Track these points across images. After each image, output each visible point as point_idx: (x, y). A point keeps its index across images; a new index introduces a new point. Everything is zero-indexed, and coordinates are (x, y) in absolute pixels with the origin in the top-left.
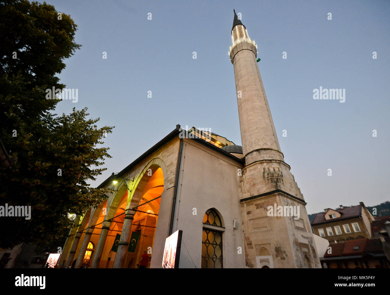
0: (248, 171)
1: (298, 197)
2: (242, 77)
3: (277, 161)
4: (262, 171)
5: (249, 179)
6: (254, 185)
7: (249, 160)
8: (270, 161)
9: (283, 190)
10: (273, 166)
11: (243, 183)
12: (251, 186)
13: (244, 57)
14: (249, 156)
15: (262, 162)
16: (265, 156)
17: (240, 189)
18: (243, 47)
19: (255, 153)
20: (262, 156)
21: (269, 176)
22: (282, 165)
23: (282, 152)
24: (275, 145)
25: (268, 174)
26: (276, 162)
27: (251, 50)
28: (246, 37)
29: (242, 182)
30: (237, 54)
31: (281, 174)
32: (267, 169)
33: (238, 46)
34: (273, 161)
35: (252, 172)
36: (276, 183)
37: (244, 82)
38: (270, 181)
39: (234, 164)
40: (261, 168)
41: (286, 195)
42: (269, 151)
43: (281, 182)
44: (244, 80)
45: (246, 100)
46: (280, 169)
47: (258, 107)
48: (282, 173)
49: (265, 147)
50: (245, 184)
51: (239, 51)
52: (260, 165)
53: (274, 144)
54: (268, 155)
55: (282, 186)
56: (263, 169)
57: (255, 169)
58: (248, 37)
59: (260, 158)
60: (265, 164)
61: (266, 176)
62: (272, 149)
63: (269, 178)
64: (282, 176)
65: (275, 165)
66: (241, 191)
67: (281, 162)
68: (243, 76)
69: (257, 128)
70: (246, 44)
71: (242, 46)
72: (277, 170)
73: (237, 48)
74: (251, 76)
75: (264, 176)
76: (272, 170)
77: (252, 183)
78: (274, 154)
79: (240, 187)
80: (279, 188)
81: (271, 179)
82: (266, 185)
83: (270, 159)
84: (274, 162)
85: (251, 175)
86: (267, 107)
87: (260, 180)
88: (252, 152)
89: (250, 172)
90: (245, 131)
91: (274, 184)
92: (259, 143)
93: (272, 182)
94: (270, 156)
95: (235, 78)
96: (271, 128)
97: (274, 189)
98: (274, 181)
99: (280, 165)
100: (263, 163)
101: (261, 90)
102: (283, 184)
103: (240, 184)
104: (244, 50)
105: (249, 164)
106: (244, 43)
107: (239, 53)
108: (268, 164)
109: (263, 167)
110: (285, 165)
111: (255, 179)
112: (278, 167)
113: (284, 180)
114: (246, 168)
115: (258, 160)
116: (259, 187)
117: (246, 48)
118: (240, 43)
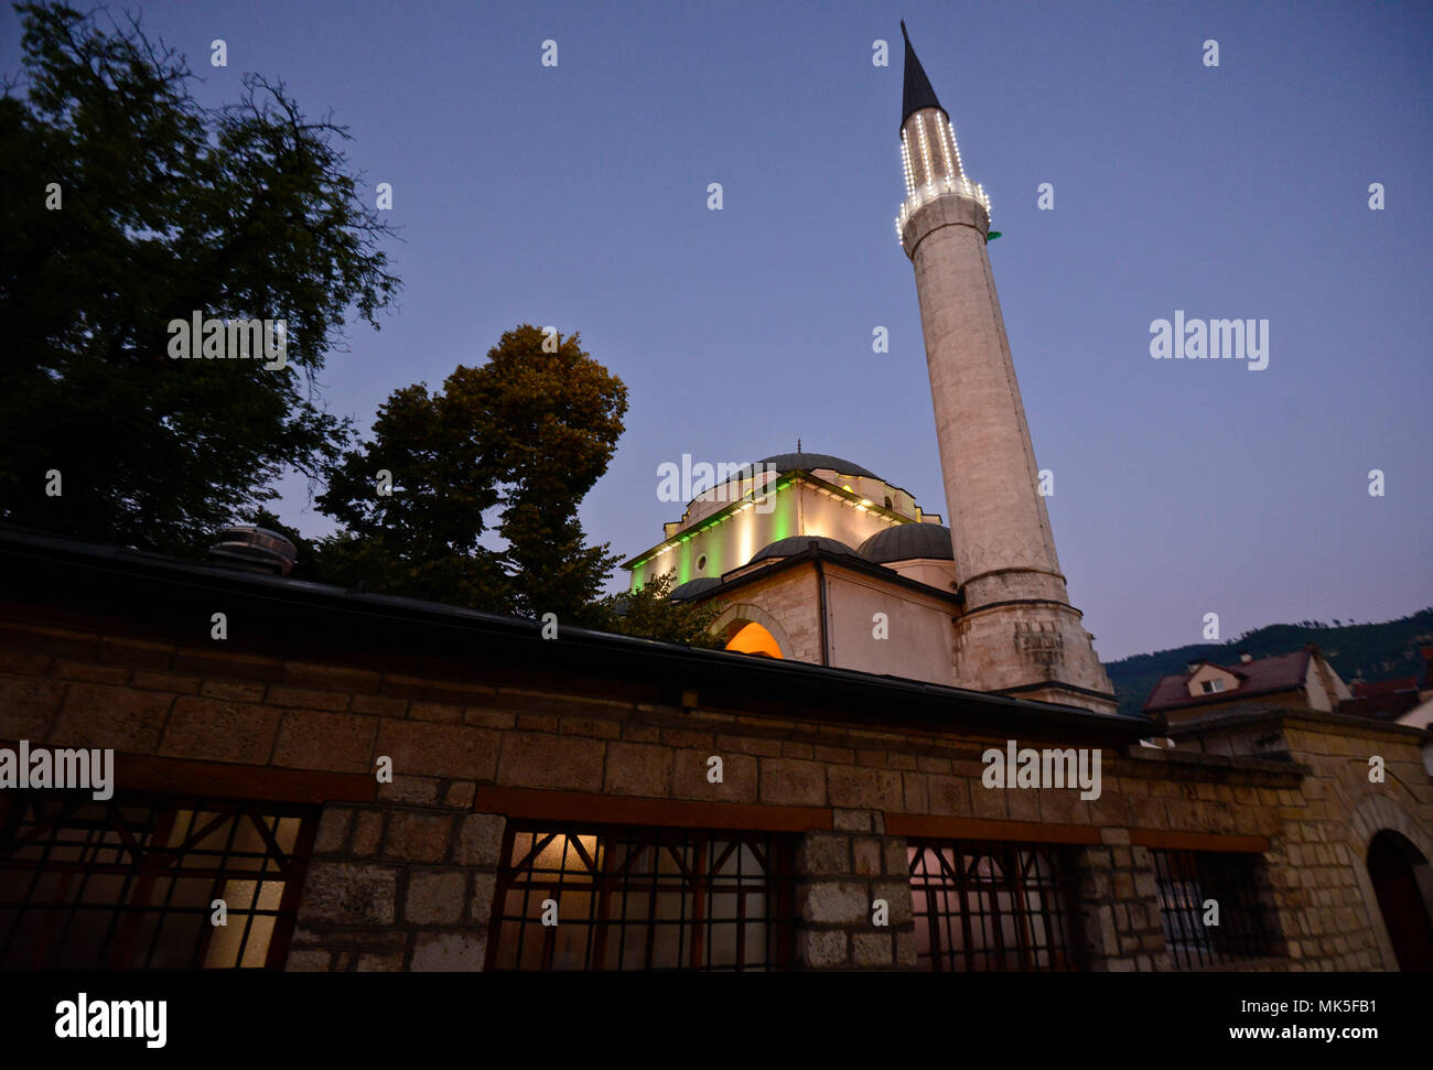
0: (974, 627)
1: (1098, 690)
2: (947, 333)
3: (1050, 605)
4: (1012, 630)
5: (977, 647)
6: (992, 663)
7: (977, 596)
8: (1033, 604)
9: (1062, 680)
10: (1040, 618)
11: (963, 655)
12: (983, 666)
13: (950, 249)
14: (977, 586)
15: (1011, 605)
16: (1019, 589)
17: (955, 669)
18: (946, 215)
19: (992, 580)
20: (1011, 589)
21: (1030, 646)
22: (1061, 613)
23: (1063, 573)
24: (1045, 559)
25: (1027, 642)
26: (1047, 608)
27: (972, 224)
28: (957, 173)
29: (960, 654)
30: (926, 240)
31: (1058, 639)
32: (1024, 627)
33: (928, 212)
34: (1038, 605)
35: (986, 632)
36: (1048, 665)
37: (955, 352)
38: (1032, 659)
39: (939, 607)
40: (1009, 623)
41: (1070, 692)
42: (1028, 577)
43: (1057, 660)
44: (953, 344)
45: (962, 414)
46: (1058, 626)
47: (997, 440)
48: (1060, 636)
49: (1019, 564)
50: (967, 660)
51: (934, 230)
52: (1006, 615)
53: (1043, 554)
54: (1026, 588)
55: (1060, 670)
56: (1013, 626)
57: (993, 624)
58: (963, 175)
59: (1005, 595)
60: (1019, 613)
61: (1023, 646)
62: (1035, 571)
63: (1031, 650)
64: (1061, 644)
65: (1044, 617)
66: (958, 673)
67: (1059, 606)
68: (949, 328)
69: (997, 508)
70: (955, 205)
71: (943, 211)
72: (1048, 627)
73: (926, 218)
74: (976, 331)
75: (1017, 646)
76: (1036, 627)
77: (986, 659)
78: (1042, 584)
79: (956, 664)
80: (1054, 678)
81: (1035, 654)
82: (1021, 665)
83: (1032, 597)
84: (1042, 608)
85: (984, 638)
86: (1022, 436)
87: (1005, 653)
88: (984, 576)
89: (980, 631)
90: (961, 512)
91: (1042, 667)
92: (1004, 553)
93: (1036, 661)
94: (1032, 588)
95: (924, 325)
96: (1033, 505)
97: (1041, 679)
98: (1044, 660)
99: (1056, 615)
100: (1014, 609)
101: (1005, 380)
102: (1063, 664)
103: (954, 655)
104: (948, 228)
105: (975, 607)
106: (949, 201)
107: (934, 235)
108: (1026, 611)
109: (1015, 620)
110: (1069, 612)
111: (994, 649)
112: (1052, 619)
113: (1066, 652)
114: (968, 617)
115: (1000, 600)
116: (1003, 669)
117: (958, 221)
118: (935, 202)
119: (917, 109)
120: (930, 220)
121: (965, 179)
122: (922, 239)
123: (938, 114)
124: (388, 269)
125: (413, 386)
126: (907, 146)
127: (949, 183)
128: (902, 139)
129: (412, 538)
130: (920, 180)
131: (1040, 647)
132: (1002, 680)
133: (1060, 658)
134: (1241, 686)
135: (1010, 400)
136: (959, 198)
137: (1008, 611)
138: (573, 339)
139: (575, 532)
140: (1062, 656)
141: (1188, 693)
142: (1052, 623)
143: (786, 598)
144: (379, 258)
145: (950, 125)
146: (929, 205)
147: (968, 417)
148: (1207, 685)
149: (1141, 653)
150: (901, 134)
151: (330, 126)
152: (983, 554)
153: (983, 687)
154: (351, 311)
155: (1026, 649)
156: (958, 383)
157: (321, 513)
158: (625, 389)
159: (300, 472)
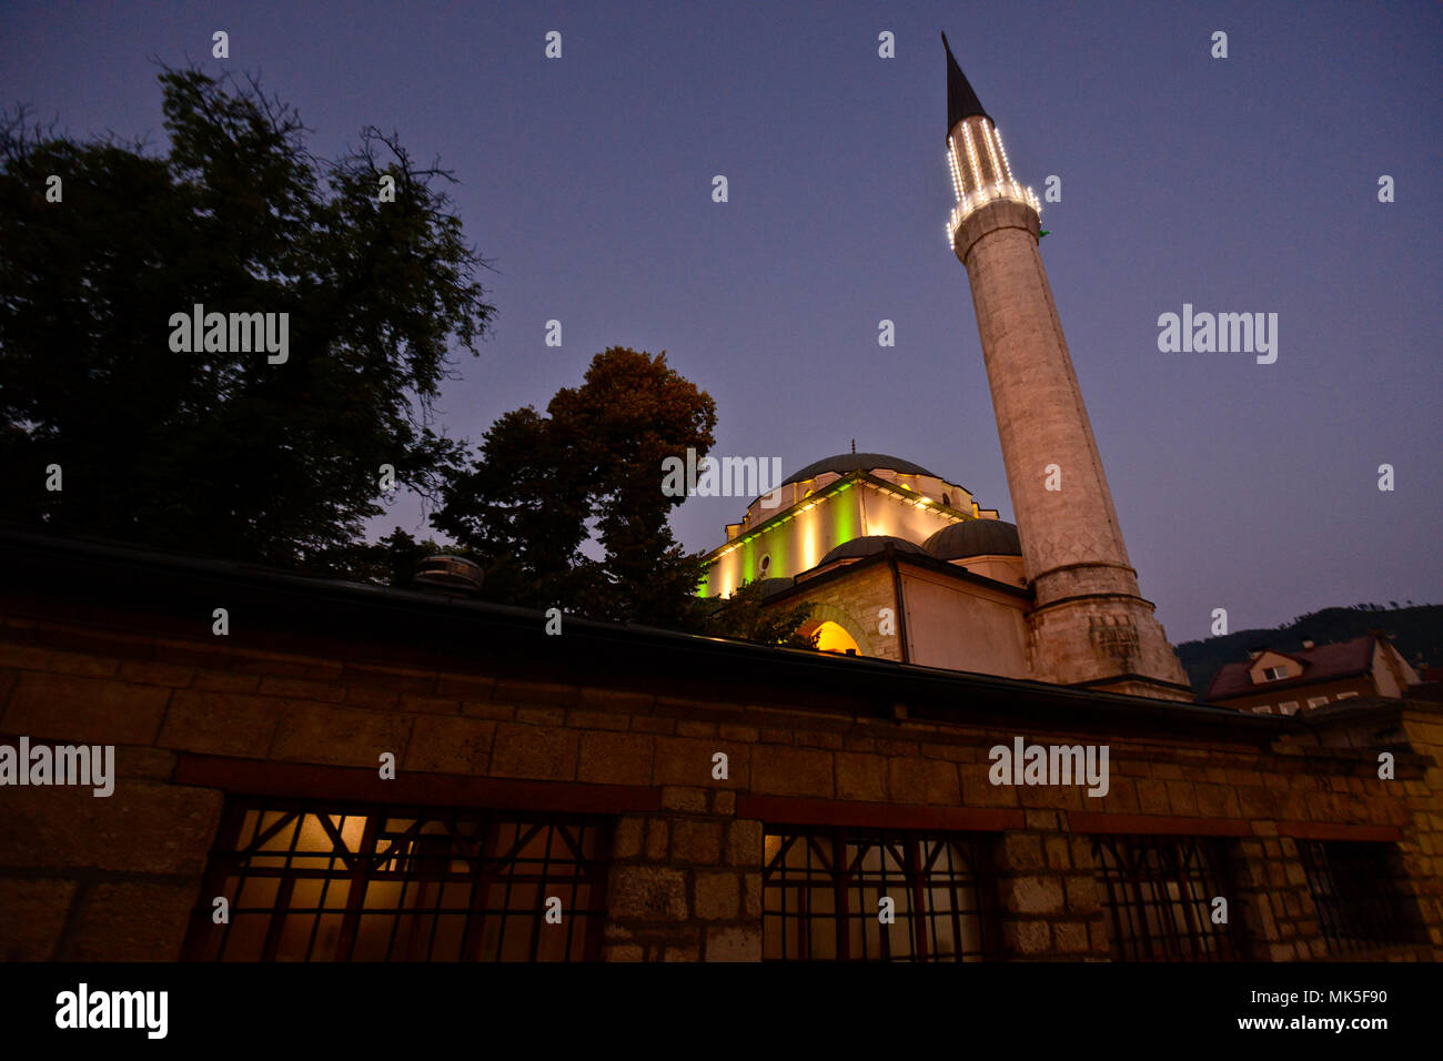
0: (1047, 623)
1: (1174, 682)
2: (1006, 333)
3: (1123, 599)
4: (1088, 624)
5: (1052, 642)
6: (1067, 657)
7: (1049, 591)
8: (1106, 597)
9: (1139, 672)
10: (1113, 612)
11: (1037, 651)
12: (1058, 660)
13: (1004, 254)
14: (1048, 582)
15: (1084, 600)
16: (1092, 585)
17: (1029, 664)
18: (999, 219)
19: (1063, 575)
20: (1083, 583)
21: (1106, 639)
22: (1135, 607)
23: (1133, 566)
24: (1115, 551)
25: (1102, 635)
26: (1121, 601)
27: (1024, 226)
28: (1006, 178)
29: (1033, 649)
30: (978, 244)
31: (1133, 632)
32: (1098, 621)
33: (980, 217)
34: (1112, 599)
35: (1060, 626)
36: (1125, 658)
37: (1013, 352)
38: (1108, 652)
39: (1010, 602)
40: (1083, 618)
41: (1147, 684)
42: (1099, 571)
43: (1134, 655)
44: (1011, 344)
45: (1025, 412)
46: (1132, 618)
47: (1060, 437)
48: (1135, 629)
49: (1089, 559)
50: (1041, 655)
51: (986, 234)
52: (1079, 609)
53: (1113, 548)
54: (1098, 582)
55: (1137, 663)
56: (1087, 620)
57: (1066, 619)
58: (1011, 179)
59: (1076, 589)
60: (1093, 607)
61: (1098, 640)
62: (1106, 566)
63: (1106, 644)
64: (1136, 637)
65: (1119, 609)
66: (1033, 668)
67: (1131, 599)
68: (1007, 330)
69: (1065, 504)
70: (1007, 209)
71: (994, 216)
72: (1123, 621)
73: (978, 223)
74: (1034, 331)
75: (1092, 640)
76: (1110, 621)
77: (1061, 653)
78: (1114, 579)
79: (1030, 658)
80: (1132, 672)
81: (1111, 647)
82: (1098, 659)
83: (1104, 591)
84: (1114, 602)
85: (1059, 633)
86: (1085, 432)
87: (1080, 647)
88: (1056, 571)
89: (1052, 626)
90: (1028, 509)
91: (1119, 660)
92: (1073, 549)
93: (1113, 654)
94: (1104, 583)
95: (980, 329)
96: (1100, 501)
97: (1120, 672)
98: (1119, 653)
99: (1130, 608)
100: (1088, 604)
101: (1066, 378)
102: (1140, 657)
103: (1028, 650)
104: (1001, 232)
105: (1048, 601)
106: (1000, 206)
107: (987, 239)
108: (1099, 605)
109: (1089, 614)
110: (1142, 605)
111: (1069, 644)
112: (1125, 612)
113: (1142, 646)
114: (1040, 612)
115: (1072, 595)
116: (1080, 662)
117: (1010, 224)
118: (986, 207)
119: (963, 118)
120: (982, 225)
121: (1015, 183)
122: (975, 243)
123: (984, 121)
124: (484, 299)
125: (522, 409)
126: (954, 153)
127: (999, 188)
128: (949, 147)
129: (520, 552)
130: (970, 187)
131: (1116, 641)
132: (1077, 673)
133: (1136, 651)
134: (1304, 673)
135: (1071, 397)
136: (1010, 202)
137: (1080, 605)
138: (659, 359)
139: (666, 539)
140: (1138, 649)
141: (1251, 680)
142: (1127, 617)
143: (861, 598)
144: (475, 289)
145: (996, 131)
146: (980, 211)
147: (1030, 415)
148: (1269, 673)
149: (1191, 640)
150: (948, 143)
151: (437, 171)
152: (1053, 550)
153: (1059, 680)
154: (451, 339)
155: (1102, 642)
156: (1018, 382)
157: (435, 529)
158: (713, 403)
159: (414, 491)
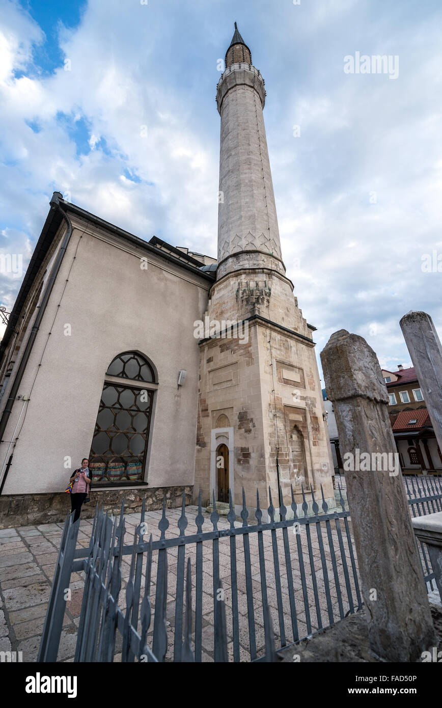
0: (216, 293)
3: (265, 270)
4: (236, 288)
5: (216, 304)
6: (222, 313)
7: (221, 274)
10: (256, 279)
12: (217, 317)
14: (222, 267)
15: (238, 273)
16: (246, 262)
19: (230, 260)
20: (241, 263)
21: (246, 295)
22: (273, 277)
24: (269, 246)
25: (244, 292)
26: (263, 272)
31: (268, 291)
32: (244, 284)
34: (257, 271)
35: (222, 294)
38: (245, 303)
40: (235, 284)
42: (254, 255)
44: (230, 137)
46: (268, 283)
48: (270, 290)
49: (249, 248)
51: (230, 89)
52: (235, 278)
53: (267, 243)
54: (250, 262)
57: (226, 287)
59: (236, 267)
60: (243, 276)
61: (241, 295)
62: (259, 252)
63: (245, 298)
64: (269, 294)
65: (260, 278)
67: (272, 272)
69: (240, 217)
72: (261, 285)
75: (237, 296)
76: (252, 285)
77: (220, 311)
78: (263, 261)
80: (257, 314)
81: (248, 300)
82: (239, 310)
83: (254, 267)
84: (259, 273)
85: (220, 298)
87: (231, 303)
88: (226, 259)
89: (219, 294)
92: (240, 244)
93: (248, 304)
94: (255, 262)
96: (265, 217)
98: (253, 303)
99: (268, 277)
100: (241, 274)
102: (268, 307)
107: (231, 91)
108: (248, 275)
109: (239, 281)
111: (224, 303)
112: (264, 279)
142: (265, 282)
147: (232, 172)
152: (228, 246)
